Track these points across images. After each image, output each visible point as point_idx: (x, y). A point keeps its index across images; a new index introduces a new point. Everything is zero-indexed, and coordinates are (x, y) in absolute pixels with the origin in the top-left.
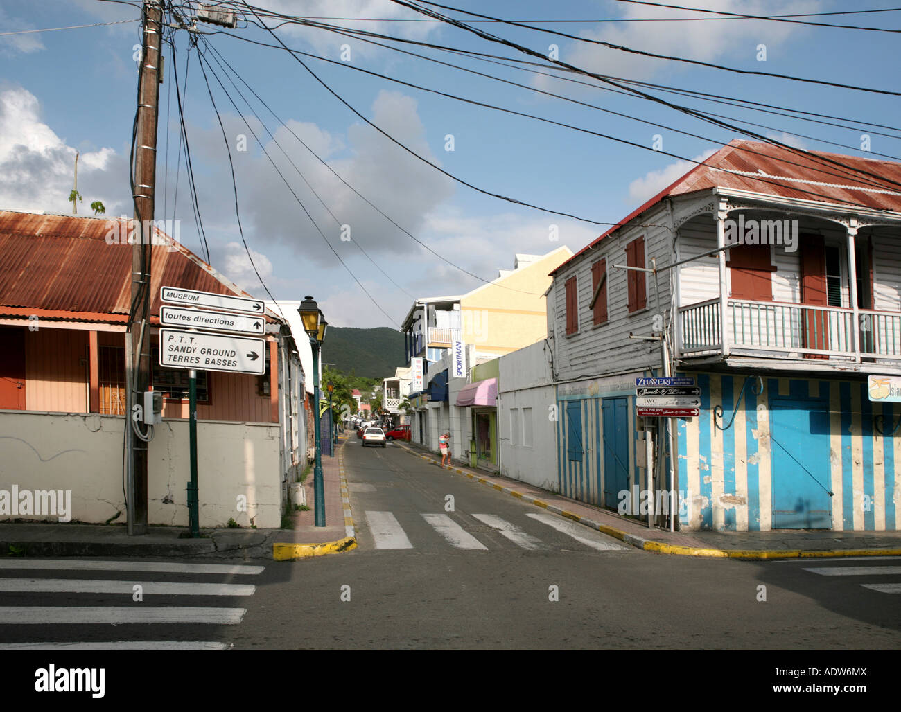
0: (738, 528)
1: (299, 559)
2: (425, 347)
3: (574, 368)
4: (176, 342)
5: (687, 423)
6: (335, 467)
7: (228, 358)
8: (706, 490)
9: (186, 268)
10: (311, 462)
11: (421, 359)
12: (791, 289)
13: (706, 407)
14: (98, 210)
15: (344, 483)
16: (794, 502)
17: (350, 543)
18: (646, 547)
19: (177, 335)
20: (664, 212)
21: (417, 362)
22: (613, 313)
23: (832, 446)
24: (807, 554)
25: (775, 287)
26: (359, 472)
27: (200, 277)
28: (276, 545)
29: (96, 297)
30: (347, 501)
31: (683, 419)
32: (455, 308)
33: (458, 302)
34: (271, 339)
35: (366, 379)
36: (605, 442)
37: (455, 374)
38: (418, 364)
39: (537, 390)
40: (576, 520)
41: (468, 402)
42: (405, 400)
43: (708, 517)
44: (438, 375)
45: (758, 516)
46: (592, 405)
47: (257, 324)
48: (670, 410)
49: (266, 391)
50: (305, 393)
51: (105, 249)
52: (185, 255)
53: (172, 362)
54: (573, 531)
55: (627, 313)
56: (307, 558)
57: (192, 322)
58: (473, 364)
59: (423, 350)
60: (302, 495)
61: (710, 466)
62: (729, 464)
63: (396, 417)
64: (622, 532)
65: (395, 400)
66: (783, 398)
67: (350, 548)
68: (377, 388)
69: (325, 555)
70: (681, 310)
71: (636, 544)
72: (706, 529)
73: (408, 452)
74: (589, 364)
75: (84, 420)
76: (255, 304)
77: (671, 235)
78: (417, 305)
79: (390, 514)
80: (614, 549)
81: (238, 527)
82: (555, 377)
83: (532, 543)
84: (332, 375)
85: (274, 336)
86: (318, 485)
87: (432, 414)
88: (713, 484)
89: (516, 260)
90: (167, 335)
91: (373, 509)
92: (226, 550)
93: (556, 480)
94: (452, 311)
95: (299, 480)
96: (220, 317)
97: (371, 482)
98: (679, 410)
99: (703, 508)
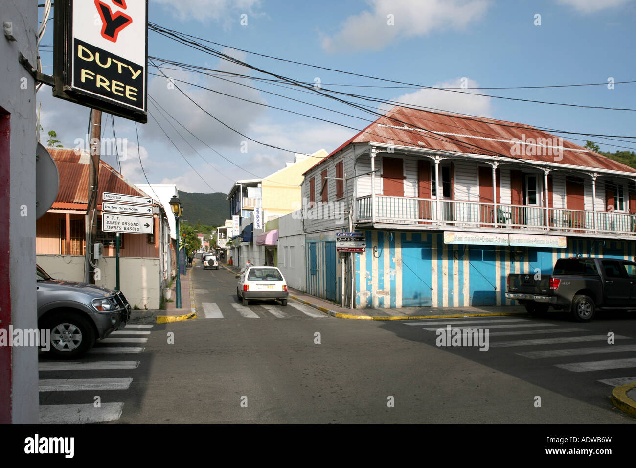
0: (385, 307)
1: (169, 323)
2: (240, 210)
3: (313, 226)
4: (110, 219)
5: (360, 255)
6: (187, 280)
7: (135, 227)
8: (369, 288)
9: (110, 177)
10: (173, 278)
11: (238, 217)
12: (413, 188)
13: (369, 246)
14: (52, 135)
15: (191, 289)
16: (413, 294)
17: (193, 316)
18: (336, 316)
19: (111, 216)
20: (350, 150)
21: (236, 218)
22: (330, 198)
23: (433, 266)
24: (412, 318)
25: (405, 186)
26: (199, 283)
27: (118, 182)
28: (158, 316)
29: (65, 194)
30: (192, 297)
31: (358, 253)
32: (258, 186)
33: (260, 183)
34: (155, 216)
35: (207, 226)
36: (326, 266)
37: (255, 226)
38: (237, 220)
39: (296, 237)
40: (309, 304)
41: (262, 243)
42: (230, 240)
43: (370, 302)
44: (247, 226)
45: (395, 301)
46: (321, 245)
47: (149, 210)
48: (352, 248)
49: (152, 241)
50: (170, 240)
51: (67, 167)
52: (109, 170)
53: (108, 229)
54: (306, 310)
55: (335, 199)
56: (173, 322)
57: (118, 210)
58: (266, 221)
59: (240, 211)
60: (169, 294)
61: (371, 276)
62: (381, 275)
63: (225, 251)
64: (328, 310)
65: (224, 240)
66: (409, 242)
67: (193, 318)
68: (214, 232)
69: (181, 321)
70: (358, 199)
71: (332, 315)
72: (369, 307)
73: (230, 272)
74: (320, 224)
75: (63, 258)
76: (148, 200)
77: (353, 162)
78: (236, 184)
79: (215, 304)
80: (321, 317)
81: (139, 309)
82: (305, 230)
83: (282, 315)
84: (186, 226)
85: (157, 215)
86: (178, 290)
87: (244, 249)
88: (373, 285)
89: (295, 157)
90: (106, 216)
91: (205, 301)
92: (134, 320)
93: (305, 286)
94: (257, 188)
95: (167, 287)
96: (132, 207)
97: (207, 289)
98: (356, 249)
99: (368, 297)
